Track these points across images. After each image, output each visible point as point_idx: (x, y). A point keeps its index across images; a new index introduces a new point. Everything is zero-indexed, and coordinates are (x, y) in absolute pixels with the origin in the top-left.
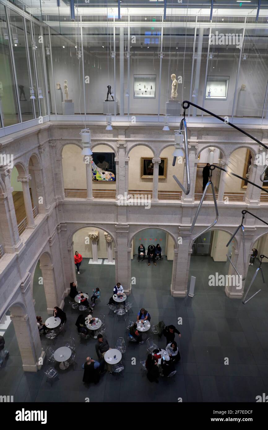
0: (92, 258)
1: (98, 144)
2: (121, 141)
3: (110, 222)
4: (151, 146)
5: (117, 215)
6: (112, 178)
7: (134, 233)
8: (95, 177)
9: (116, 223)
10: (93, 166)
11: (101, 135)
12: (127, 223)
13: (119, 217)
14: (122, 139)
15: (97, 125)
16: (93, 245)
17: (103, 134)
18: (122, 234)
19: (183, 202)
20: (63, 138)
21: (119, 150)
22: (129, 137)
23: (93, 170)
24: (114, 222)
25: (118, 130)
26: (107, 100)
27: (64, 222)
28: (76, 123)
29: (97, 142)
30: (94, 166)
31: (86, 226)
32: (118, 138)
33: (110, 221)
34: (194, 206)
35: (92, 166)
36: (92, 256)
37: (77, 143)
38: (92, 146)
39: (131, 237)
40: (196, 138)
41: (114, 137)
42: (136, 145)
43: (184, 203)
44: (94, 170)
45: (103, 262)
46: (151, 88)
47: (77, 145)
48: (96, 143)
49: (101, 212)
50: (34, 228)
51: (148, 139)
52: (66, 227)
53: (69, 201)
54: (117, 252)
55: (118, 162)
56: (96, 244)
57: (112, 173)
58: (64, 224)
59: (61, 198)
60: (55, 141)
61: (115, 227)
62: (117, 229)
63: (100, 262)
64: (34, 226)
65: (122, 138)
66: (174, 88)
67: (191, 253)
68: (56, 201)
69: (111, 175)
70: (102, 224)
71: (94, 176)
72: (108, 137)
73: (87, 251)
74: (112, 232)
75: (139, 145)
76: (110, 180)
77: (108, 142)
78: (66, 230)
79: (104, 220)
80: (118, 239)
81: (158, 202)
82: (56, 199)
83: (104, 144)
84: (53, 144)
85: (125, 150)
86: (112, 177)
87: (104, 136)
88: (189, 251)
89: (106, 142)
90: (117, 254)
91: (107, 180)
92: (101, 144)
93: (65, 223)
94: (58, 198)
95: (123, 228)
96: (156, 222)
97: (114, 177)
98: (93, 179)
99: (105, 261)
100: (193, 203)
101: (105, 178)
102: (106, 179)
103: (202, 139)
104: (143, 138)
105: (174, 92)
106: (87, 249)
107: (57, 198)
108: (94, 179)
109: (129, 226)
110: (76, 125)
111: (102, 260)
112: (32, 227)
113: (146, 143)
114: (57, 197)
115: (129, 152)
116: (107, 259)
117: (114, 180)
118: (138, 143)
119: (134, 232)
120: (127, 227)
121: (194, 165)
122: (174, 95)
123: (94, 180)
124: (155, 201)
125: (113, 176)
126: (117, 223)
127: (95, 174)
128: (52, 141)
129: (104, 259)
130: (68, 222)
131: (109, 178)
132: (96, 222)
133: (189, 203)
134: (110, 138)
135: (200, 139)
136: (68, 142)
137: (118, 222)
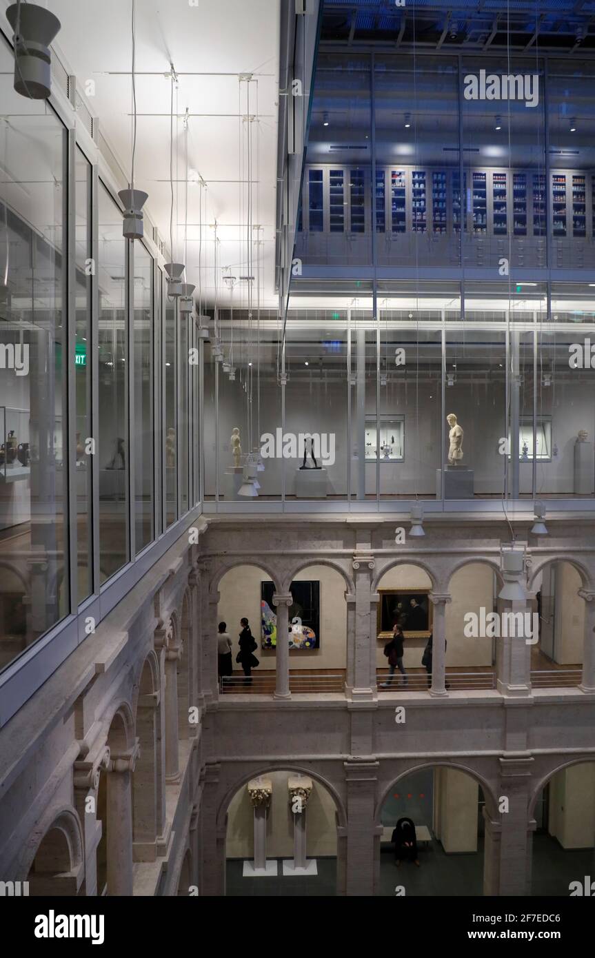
0: (251, 859)
1: (310, 564)
2: (363, 555)
3: (330, 754)
4: (427, 564)
5: (350, 735)
6: (309, 640)
7: (391, 783)
8: (269, 640)
9: (345, 756)
10: (266, 614)
11: (316, 543)
12: (373, 756)
13: (353, 739)
14: (365, 551)
15: (311, 523)
16: (255, 819)
17: (321, 542)
18: (359, 786)
19: (507, 694)
20: (228, 552)
21: (358, 575)
22: (380, 546)
23: (263, 622)
24: (341, 753)
25: (355, 532)
26: (303, 468)
27: (214, 759)
28: (264, 518)
29: (308, 558)
30: (268, 612)
31: (270, 768)
32: (356, 549)
33: (330, 751)
34: (532, 703)
35: (264, 614)
36: (253, 853)
37: (261, 562)
38: (295, 569)
39: (383, 793)
40: (526, 543)
41: (345, 546)
42: (395, 564)
43: (509, 695)
44: (268, 623)
45: (280, 869)
46: (393, 442)
47: (260, 566)
48: (306, 561)
49: (308, 730)
50: (178, 781)
51: (422, 550)
52: (217, 773)
53: (232, 703)
54: (346, 837)
55: (355, 603)
56: (264, 818)
57: (309, 630)
58: (214, 764)
59: (212, 697)
60: (210, 558)
61: (344, 767)
62: (348, 772)
63: (271, 870)
64: (178, 776)
65: (364, 549)
66: (455, 441)
67: (534, 828)
68: (202, 705)
69: (308, 633)
70: (310, 761)
71: (267, 636)
72: (332, 548)
73: (237, 837)
74: (333, 781)
75: (401, 562)
76: (303, 645)
77: (332, 558)
78: (217, 780)
79: (316, 751)
80: (351, 802)
81: (448, 696)
82: (202, 699)
83: (323, 563)
84: (206, 564)
85: (371, 575)
86: (308, 638)
87: (324, 546)
88: (529, 825)
89: (327, 560)
90: (347, 843)
91: (297, 645)
92: (316, 563)
93: (218, 762)
94: (205, 696)
95: (365, 769)
96: (444, 749)
97: (314, 639)
98: (264, 643)
99: (284, 866)
100: (530, 697)
101: (292, 640)
102: (294, 644)
103: (537, 546)
104: (410, 548)
105: (456, 449)
106: (238, 832)
107: (203, 696)
108: (266, 644)
109: (377, 763)
110: (263, 523)
111: (276, 862)
112: (174, 778)
113: (418, 559)
114: (203, 694)
115: (378, 580)
116: (292, 858)
117: (315, 644)
118: (398, 559)
119: (389, 779)
120: (374, 766)
121: (525, 604)
122: (458, 455)
123: (266, 647)
124: (440, 695)
125: (312, 635)
126: (350, 757)
127: (268, 632)
128: (204, 559)
129: (280, 860)
130: (224, 758)
131: (301, 640)
132: (296, 757)
133: (519, 695)
134: (337, 548)
135: (534, 546)
136: (241, 559)
137: (350, 754)
